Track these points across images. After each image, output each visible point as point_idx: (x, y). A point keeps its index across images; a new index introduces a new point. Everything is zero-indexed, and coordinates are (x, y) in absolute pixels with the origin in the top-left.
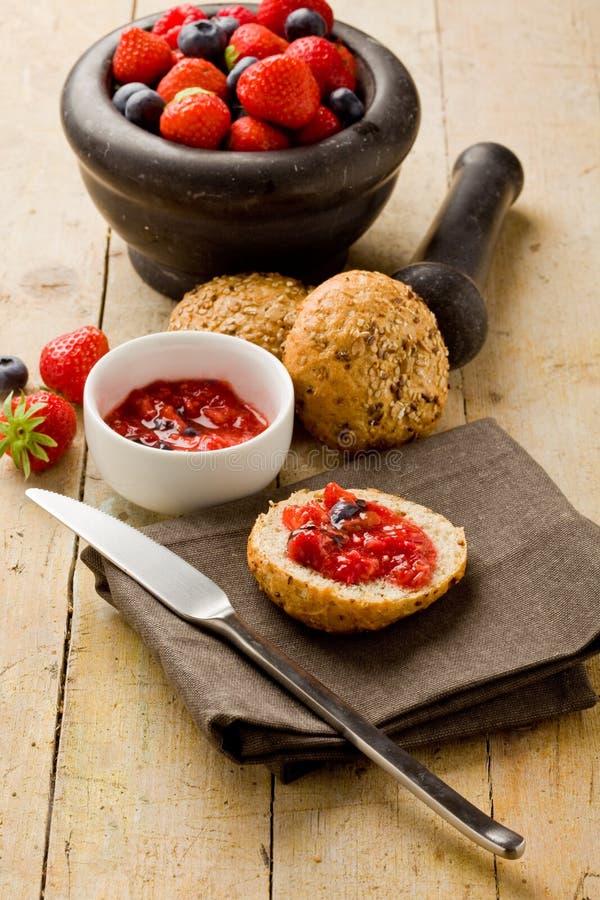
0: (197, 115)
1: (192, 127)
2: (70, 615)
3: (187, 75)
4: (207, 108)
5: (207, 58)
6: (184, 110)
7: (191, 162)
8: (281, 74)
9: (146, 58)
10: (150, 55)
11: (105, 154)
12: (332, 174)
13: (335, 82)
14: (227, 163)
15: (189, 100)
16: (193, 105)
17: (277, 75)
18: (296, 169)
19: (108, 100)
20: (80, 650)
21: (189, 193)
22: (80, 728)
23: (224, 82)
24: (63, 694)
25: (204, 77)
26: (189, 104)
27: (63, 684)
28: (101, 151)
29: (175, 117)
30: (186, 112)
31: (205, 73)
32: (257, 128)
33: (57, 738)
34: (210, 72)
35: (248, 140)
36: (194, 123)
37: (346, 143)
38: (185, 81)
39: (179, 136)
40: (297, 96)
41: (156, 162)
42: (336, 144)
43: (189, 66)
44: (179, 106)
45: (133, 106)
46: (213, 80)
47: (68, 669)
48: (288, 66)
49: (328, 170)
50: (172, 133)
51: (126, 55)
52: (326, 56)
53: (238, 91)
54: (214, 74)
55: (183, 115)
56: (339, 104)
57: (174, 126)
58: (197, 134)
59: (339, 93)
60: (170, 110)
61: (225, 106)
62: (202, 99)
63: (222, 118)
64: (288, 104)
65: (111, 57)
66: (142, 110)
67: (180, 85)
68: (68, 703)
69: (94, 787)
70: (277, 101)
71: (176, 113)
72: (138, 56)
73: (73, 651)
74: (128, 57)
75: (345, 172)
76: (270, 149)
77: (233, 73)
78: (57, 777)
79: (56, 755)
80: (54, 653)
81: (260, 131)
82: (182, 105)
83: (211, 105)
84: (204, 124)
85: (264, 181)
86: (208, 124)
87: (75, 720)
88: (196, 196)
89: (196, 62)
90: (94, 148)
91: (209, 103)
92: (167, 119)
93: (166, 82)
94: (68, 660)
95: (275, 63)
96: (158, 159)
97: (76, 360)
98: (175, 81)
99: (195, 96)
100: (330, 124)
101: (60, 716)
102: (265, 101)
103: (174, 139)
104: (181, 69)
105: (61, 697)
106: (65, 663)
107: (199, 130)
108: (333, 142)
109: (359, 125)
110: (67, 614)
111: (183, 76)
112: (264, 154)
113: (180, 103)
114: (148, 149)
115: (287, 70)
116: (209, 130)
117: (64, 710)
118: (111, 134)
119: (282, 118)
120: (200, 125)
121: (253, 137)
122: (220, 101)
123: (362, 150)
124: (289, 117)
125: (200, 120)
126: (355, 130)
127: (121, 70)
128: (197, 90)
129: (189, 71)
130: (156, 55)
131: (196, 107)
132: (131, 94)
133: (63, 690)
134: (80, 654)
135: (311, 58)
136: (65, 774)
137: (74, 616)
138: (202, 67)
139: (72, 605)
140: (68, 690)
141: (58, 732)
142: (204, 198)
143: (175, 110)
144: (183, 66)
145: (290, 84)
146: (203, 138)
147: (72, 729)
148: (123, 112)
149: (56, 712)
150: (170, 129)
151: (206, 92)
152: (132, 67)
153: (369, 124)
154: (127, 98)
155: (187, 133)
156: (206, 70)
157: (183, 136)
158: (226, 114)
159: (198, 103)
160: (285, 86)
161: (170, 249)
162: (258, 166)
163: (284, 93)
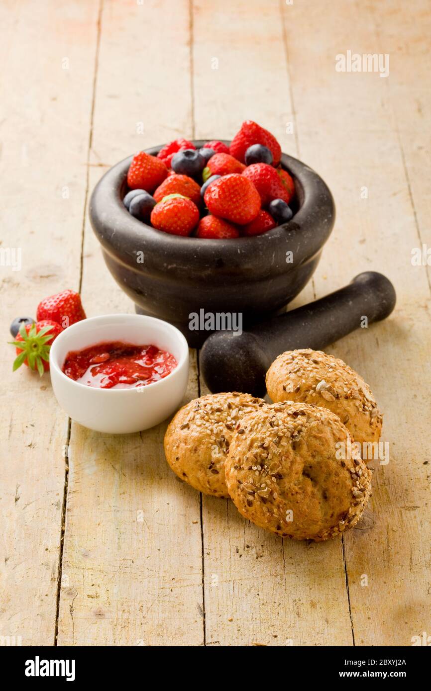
0: (175, 212)
1: (171, 220)
2: (67, 472)
3: (174, 185)
4: (182, 207)
5: (189, 175)
6: (166, 208)
7: (168, 243)
8: (233, 187)
9: (149, 173)
10: (151, 171)
11: (112, 236)
12: (263, 256)
13: (274, 195)
14: (192, 245)
15: (170, 202)
16: (172, 206)
17: (230, 187)
18: (239, 252)
19: (119, 200)
20: (74, 492)
21: (165, 265)
22: (76, 538)
23: (199, 191)
24: (64, 519)
25: (185, 187)
26: (170, 204)
27: (64, 513)
28: (110, 234)
29: (160, 213)
30: (168, 210)
31: (186, 185)
32: (216, 223)
33: (62, 546)
34: (190, 184)
35: (209, 231)
36: (173, 218)
37: (276, 236)
38: (171, 189)
39: (162, 226)
40: (244, 202)
41: (144, 243)
42: (269, 236)
43: (175, 179)
44: (163, 206)
45: (134, 205)
46: (191, 190)
47: (67, 503)
48: (238, 182)
49: (261, 253)
50: (158, 224)
51: (135, 171)
52: (269, 177)
53: (205, 198)
54: (192, 186)
55: (165, 212)
56: (275, 210)
57: (159, 219)
58: (174, 225)
59: (275, 203)
60: (157, 209)
61: (195, 207)
62: (179, 201)
63: (193, 215)
64: (237, 208)
65: (126, 172)
66: (141, 207)
67: (169, 192)
68: (68, 524)
69: (86, 573)
70: (230, 205)
71: (161, 210)
72: (143, 172)
73: (70, 493)
74: (137, 173)
75: (274, 255)
76: (224, 238)
77: (205, 185)
78: (63, 568)
79: (61, 556)
80: (58, 494)
81: (217, 225)
82: (165, 205)
83: (185, 206)
84: (179, 219)
85: (216, 259)
86: (182, 218)
87: (73, 534)
88: (170, 267)
89: (181, 177)
90: (106, 232)
91: (183, 205)
92: (155, 214)
93: (160, 190)
94: (67, 499)
95: (229, 179)
96: (146, 241)
97: (60, 309)
98: (165, 189)
99: (175, 199)
100: (268, 223)
101: (63, 532)
102: (222, 205)
103: (160, 228)
104: (170, 181)
105: (64, 521)
106: (65, 501)
107: (176, 222)
108: (267, 235)
109: (287, 224)
110: (65, 472)
111: (171, 186)
112: (218, 241)
113: (164, 203)
114: (141, 234)
115: (237, 184)
116: (183, 223)
117: (66, 529)
118: (118, 223)
119: (233, 217)
120: (176, 219)
121: (212, 229)
122: (193, 203)
123: (287, 241)
124: (238, 217)
125: (176, 215)
126: (284, 227)
127: (132, 181)
128: (177, 196)
129: (175, 183)
130: (155, 172)
131: (174, 206)
132: (135, 196)
133: (64, 517)
134: (74, 494)
135: (258, 178)
136: (68, 566)
137: (70, 473)
138: (184, 181)
139: (68, 466)
140: (68, 516)
141: (62, 541)
142: (176, 268)
143: (160, 208)
144: (171, 179)
145: (239, 194)
146: (178, 228)
147: (71, 539)
148: (128, 210)
149: (60, 530)
150: (156, 221)
151: (183, 197)
152: (139, 179)
153: (295, 223)
154: (132, 199)
155: (167, 224)
156: (187, 183)
157: (165, 226)
158: (196, 212)
159: (175, 204)
160: (236, 196)
161: (155, 303)
162: (214, 248)
163: (235, 200)
